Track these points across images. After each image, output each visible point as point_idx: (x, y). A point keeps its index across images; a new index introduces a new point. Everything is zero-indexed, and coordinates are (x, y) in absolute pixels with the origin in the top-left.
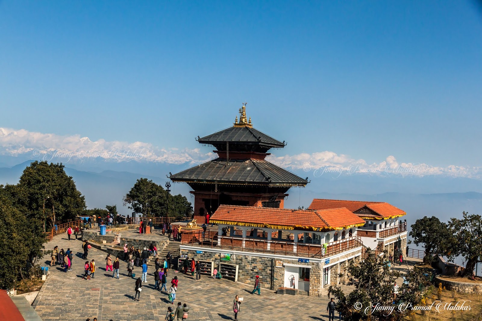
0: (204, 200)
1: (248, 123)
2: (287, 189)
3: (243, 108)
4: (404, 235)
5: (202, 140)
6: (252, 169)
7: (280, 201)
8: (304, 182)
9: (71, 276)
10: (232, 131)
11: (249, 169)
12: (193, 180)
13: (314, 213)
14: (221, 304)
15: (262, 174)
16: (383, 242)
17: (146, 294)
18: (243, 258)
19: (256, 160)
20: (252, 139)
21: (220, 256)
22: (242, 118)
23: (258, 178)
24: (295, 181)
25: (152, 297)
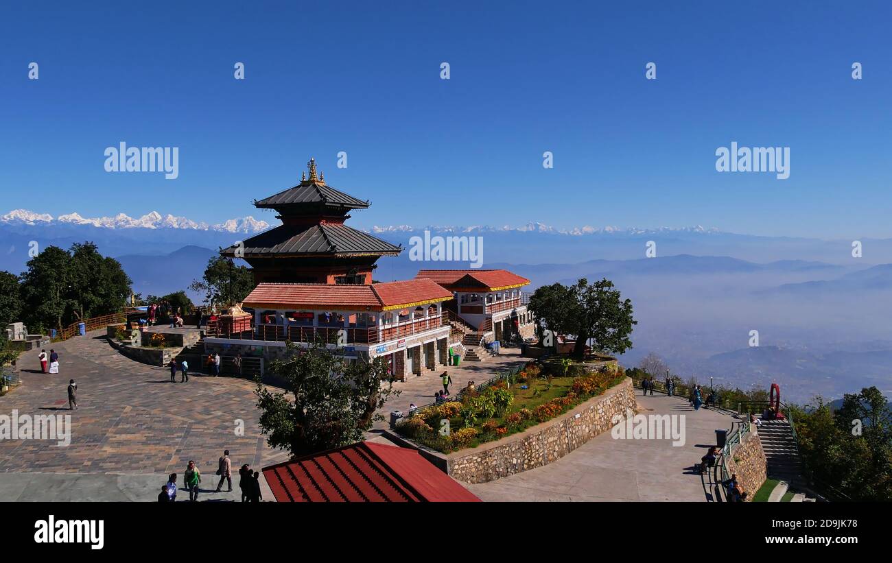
1: (319, 180)
2: (374, 259)
3: (311, 161)
6: (319, 237)
7: (365, 275)
8: (395, 249)
10: (297, 189)
13: (368, 287)
14: (219, 413)
15: (328, 241)
16: (491, 318)
17: (123, 406)
18: (278, 350)
19: (327, 225)
20: (317, 198)
21: (250, 349)
22: (312, 174)
23: (322, 247)
24: (386, 249)
25: (128, 408)
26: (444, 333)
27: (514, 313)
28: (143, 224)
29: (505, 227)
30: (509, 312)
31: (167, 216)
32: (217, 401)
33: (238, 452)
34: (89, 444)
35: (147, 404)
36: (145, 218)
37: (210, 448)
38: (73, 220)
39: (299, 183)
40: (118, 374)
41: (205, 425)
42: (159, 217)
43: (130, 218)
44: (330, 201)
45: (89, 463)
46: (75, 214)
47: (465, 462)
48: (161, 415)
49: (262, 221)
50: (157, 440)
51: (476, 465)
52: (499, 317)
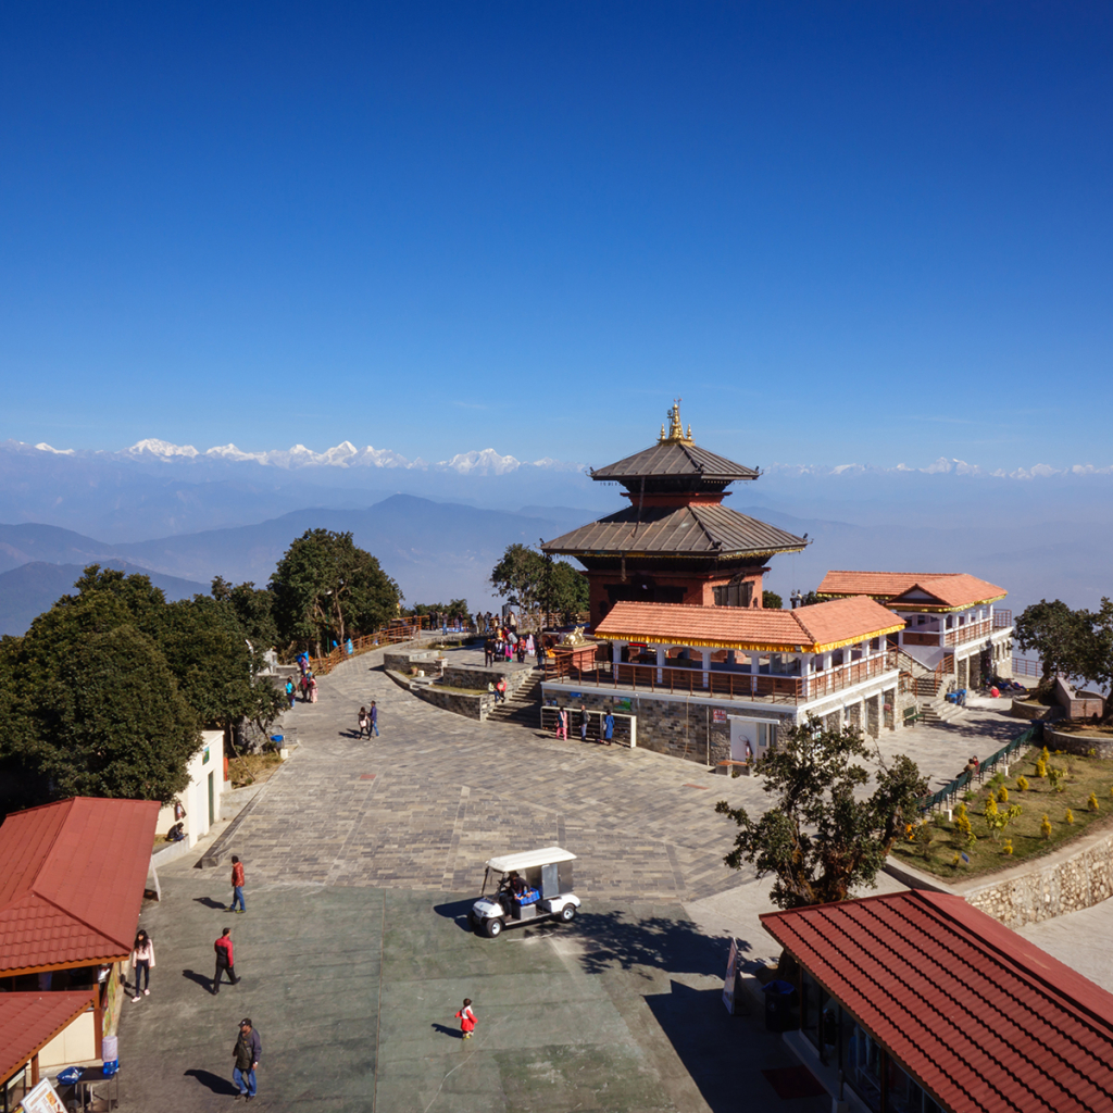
0: (606, 587)
1: (685, 437)
2: (765, 559)
3: (674, 409)
4: (1002, 637)
5: (599, 474)
6: (691, 526)
7: (753, 582)
8: (800, 543)
9: (335, 749)
10: (653, 454)
11: (684, 525)
12: (583, 551)
13: (788, 614)
14: (593, 802)
15: (707, 534)
16: (953, 654)
17: (455, 785)
18: (655, 706)
19: (699, 507)
20: (688, 469)
21: (612, 701)
22: (673, 429)
23: (699, 544)
24: (787, 544)
25: (465, 791)
26: (892, 680)
27: (989, 643)
28: (330, 461)
29: (899, 466)
30: (982, 641)
31: (366, 448)
32: (582, 782)
33: (647, 868)
34: (439, 845)
35: (488, 785)
36: (331, 452)
37: (604, 858)
38: (227, 455)
39: (655, 443)
40: (425, 731)
41: (580, 819)
42: (354, 450)
43: (310, 452)
44: (708, 472)
45: (451, 876)
46: (231, 446)
47: (980, 898)
48: (515, 802)
49: (508, 457)
50: (526, 842)
51: (995, 902)
52: (965, 650)
